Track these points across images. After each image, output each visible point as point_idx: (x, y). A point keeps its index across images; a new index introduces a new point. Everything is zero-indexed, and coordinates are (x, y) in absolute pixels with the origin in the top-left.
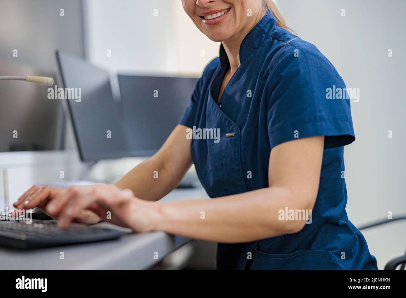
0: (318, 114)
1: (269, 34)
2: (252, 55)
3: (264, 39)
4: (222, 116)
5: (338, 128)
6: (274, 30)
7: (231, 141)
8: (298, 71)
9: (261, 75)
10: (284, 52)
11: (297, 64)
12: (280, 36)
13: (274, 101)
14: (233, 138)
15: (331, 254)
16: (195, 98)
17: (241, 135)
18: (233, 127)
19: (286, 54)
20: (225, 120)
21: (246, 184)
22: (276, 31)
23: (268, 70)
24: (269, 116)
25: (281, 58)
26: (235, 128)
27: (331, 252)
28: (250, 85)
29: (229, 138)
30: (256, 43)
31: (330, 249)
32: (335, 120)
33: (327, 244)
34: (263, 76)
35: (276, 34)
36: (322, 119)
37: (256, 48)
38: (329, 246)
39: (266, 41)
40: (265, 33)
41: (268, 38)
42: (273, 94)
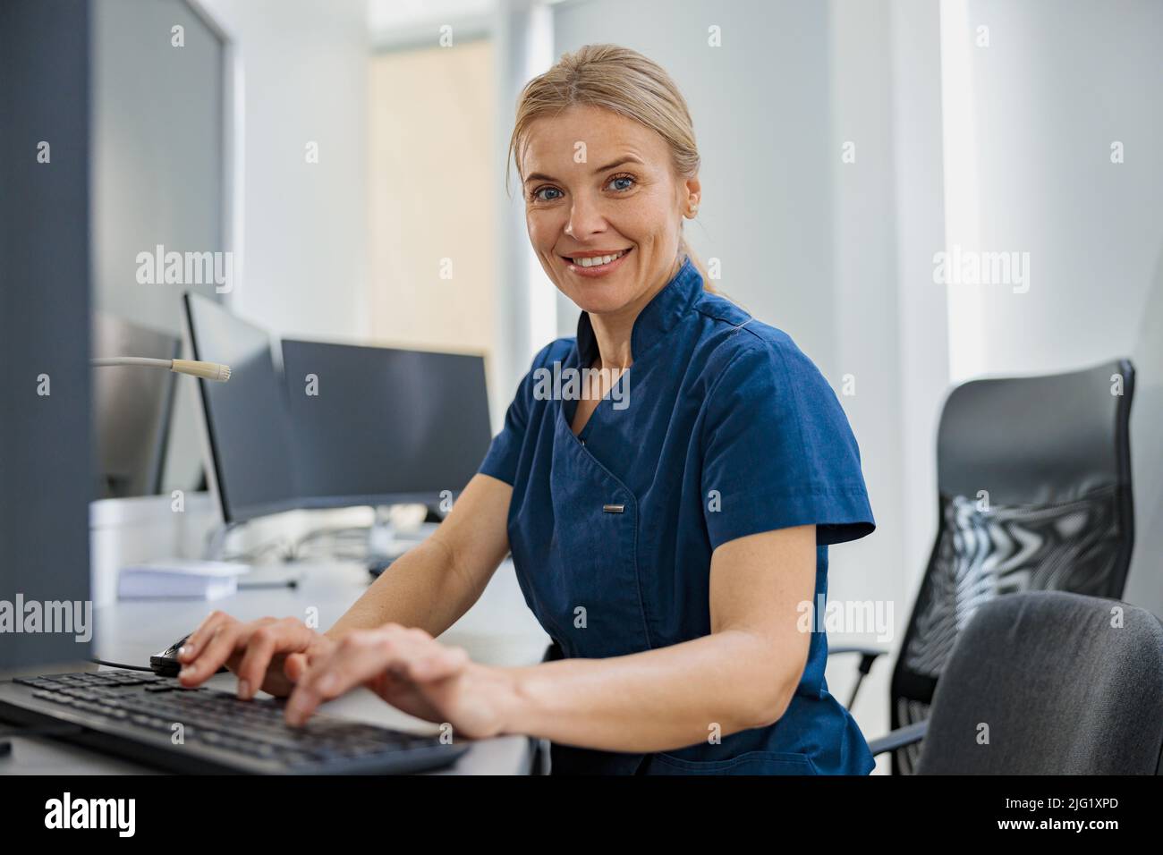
0: (814, 479)
1: (693, 304)
2: (658, 346)
3: (683, 315)
4: (596, 466)
5: (849, 507)
6: (701, 296)
7: (615, 521)
8: (772, 389)
9: (685, 390)
10: (739, 346)
11: (768, 374)
12: (719, 312)
13: (720, 447)
14: (621, 515)
15: (807, 760)
16: (514, 419)
17: (638, 509)
18: (619, 493)
19: (745, 351)
20: (604, 475)
21: (645, 613)
22: (704, 300)
23: (701, 382)
24: (707, 479)
25: (732, 358)
26: (624, 495)
27: (806, 756)
28: (656, 408)
29: (610, 515)
30: (667, 322)
31: (803, 751)
32: (842, 491)
33: (798, 739)
34: (690, 392)
35: (707, 305)
36: (820, 490)
37: (665, 332)
38: (802, 744)
39: (687, 319)
40: (683, 302)
41: (691, 314)
42: (717, 432)
